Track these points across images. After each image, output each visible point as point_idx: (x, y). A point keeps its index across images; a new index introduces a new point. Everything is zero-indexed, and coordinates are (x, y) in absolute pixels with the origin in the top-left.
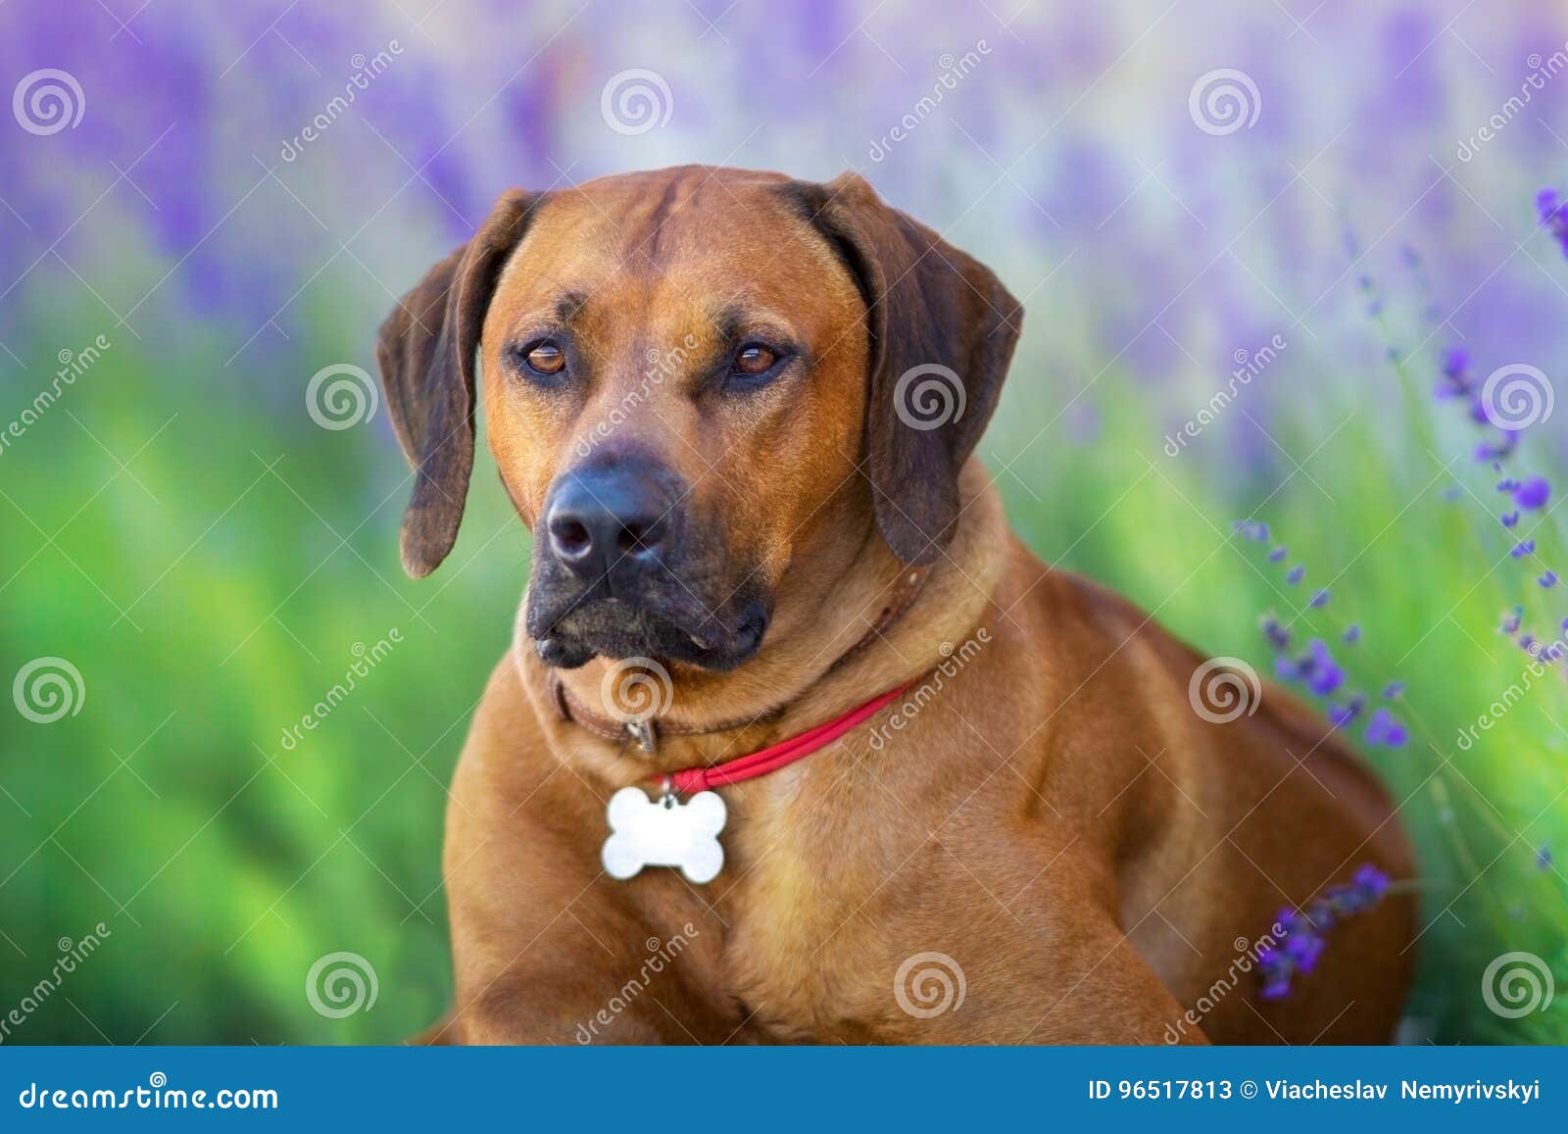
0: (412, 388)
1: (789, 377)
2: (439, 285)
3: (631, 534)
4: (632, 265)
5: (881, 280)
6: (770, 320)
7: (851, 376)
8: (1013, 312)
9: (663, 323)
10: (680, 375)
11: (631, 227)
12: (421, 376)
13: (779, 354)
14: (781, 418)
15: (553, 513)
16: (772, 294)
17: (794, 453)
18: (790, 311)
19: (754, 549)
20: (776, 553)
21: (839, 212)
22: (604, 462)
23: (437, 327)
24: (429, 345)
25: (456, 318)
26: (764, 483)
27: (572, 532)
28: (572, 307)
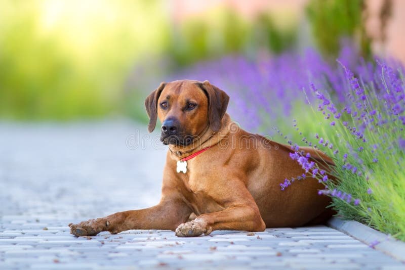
0: (149, 108)
1: (196, 108)
2: (153, 94)
3: (172, 129)
4: (176, 93)
5: (210, 95)
6: (193, 101)
7: (205, 108)
8: (228, 98)
9: (179, 100)
10: (181, 108)
11: (176, 88)
12: (151, 106)
13: (195, 105)
14: (195, 114)
15: (162, 126)
16: (194, 97)
17: (197, 118)
18: (196, 100)
19: (190, 130)
20: (194, 131)
21: (204, 86)
22: (169, 119)
23: (153, 101)
24: (152, 102)
25: (155, 99)
26: (192, 122)
27: (164, 128)
28: (168, 97)
